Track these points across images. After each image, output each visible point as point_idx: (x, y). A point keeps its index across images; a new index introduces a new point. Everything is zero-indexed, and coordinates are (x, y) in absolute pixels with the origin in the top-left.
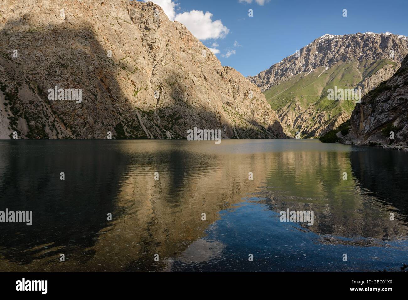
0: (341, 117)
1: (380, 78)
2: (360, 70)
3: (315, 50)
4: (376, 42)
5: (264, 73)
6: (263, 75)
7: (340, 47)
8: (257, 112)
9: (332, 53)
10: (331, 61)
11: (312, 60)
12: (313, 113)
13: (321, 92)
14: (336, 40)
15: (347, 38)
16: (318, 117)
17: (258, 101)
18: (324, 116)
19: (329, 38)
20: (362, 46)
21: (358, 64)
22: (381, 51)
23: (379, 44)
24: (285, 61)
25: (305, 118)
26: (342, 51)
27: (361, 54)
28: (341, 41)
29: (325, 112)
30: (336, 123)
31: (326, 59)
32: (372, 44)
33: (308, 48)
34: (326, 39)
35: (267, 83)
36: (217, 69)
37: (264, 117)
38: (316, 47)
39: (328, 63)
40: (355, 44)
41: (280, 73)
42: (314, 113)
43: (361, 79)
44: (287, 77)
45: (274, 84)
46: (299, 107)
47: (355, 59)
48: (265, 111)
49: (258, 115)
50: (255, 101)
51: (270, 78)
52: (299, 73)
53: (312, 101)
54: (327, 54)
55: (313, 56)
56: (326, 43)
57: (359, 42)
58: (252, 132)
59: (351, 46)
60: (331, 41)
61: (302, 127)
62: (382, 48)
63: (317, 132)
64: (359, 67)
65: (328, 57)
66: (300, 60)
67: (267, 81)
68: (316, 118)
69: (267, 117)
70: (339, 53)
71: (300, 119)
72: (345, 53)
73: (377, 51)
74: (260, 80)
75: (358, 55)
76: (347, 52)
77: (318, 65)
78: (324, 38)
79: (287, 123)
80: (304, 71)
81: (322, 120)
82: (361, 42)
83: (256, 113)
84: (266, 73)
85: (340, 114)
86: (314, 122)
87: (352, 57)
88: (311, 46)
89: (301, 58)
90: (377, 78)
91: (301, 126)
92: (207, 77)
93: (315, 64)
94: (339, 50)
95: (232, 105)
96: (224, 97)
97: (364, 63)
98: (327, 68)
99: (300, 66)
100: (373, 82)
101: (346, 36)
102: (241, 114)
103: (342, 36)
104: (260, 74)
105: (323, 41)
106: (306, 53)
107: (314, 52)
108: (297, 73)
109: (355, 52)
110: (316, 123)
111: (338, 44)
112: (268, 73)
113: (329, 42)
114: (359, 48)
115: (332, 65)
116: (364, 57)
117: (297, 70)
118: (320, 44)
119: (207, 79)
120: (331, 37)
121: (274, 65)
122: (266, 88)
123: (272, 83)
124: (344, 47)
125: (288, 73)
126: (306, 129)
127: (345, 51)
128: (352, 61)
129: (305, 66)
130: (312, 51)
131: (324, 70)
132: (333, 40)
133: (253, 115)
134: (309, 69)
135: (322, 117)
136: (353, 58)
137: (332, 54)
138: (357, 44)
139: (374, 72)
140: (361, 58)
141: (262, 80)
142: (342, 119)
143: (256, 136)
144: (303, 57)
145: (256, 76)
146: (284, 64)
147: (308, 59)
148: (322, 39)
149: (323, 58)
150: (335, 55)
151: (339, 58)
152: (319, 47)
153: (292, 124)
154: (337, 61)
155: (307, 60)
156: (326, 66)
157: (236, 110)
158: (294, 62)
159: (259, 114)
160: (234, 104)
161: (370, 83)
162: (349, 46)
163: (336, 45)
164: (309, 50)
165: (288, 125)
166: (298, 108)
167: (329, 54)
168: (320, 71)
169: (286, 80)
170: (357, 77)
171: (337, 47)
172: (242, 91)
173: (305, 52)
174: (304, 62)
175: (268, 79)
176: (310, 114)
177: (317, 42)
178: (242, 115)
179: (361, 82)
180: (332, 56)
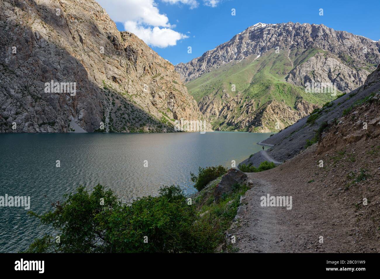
0: (271, 106)
1: (312, 66)
2: (291, 58)
3: (247, 38)
4: (307, 32)
5: (197, 60)
6: (195, 62)
7: (272, 36)
8: (160, 93)
9: (264, 41)
10: (263, 49)
11: (244, 49)
12: (240, 101)
13: (251, 79)
14: (268, 28)
15: (279, 27)
16: (246, 105)
17: (163, 79)
18: (253, 104)
19: (261, 26)
20: (293, 35)
21: (289, 52)
22: (312, 40)
23: (310, 33)
24: (217, 49)
25: (232, 107)
26: (274, 39)
27: (292, 43)
28: (272, 30)
29: (253, 100)
30: (265, 112)
31: (258, 47)
32: (303, 33)
33: (240, 35)
34: (258, 27)
35: (198, 71)
36: (108, 32)
37: (168, 101)
38: (248, 35)
39: (260, 51)
40: (286, 33)
41: (212, 60)
42: (242, 101)
43: (293, 67)
44: (218, 65)
45: (205, 71)
46: (226, 94)
47: (286, 47)
48: (171, 93)
49: (160, 97)
50: (158, 79)
51: (202, 65)
52: (231, 61)
53: (241, 88)
54: (259, 42)
55: (246, 44)
56: (258, 31)
57: (290, 31)
58: (137, 121)
59: (283, 35)
60: (263, 29)
61: (227, 118)
62: (313, 38)
63: (243, 123)
64: (290, 55)
65: (260, 45)
66: (233, 48)
67: (199, 68)
68: (243, 107)
69: (172, 100)
70: (271, 41)
71: (226, 108)
72: (277, 41)
73: (308, 40)
74: (192, 68)
75: (289, 43)
76: (279, 41)
77: (250, 53)
78: (257, 26)
79: (212, 112)
80: (236, 59)
81: (250, 109)
82: (292, 31)
83: (158, 94)
84: (198, 61)
85: (270, 102)
86: (240, 111)
87: (283, 45)
88: (244, 34)
89: (234, 46)
90: (309, 66)
91: (227, 116)
92: (83, 38)
93: (247, 52)
94: (270, 39)
95: (120, 82)
96: (110, 70)
97: (295, 51)
98: (259, 56)
99: (232, 54)
100: (304, 70)
101: (278, 25)
102: (130, 94)
103: (274, 25)
104: (192, 61)
105: (256, 29)
106: (239, 41)
107: (247, 40)
108: (229, 61)
109: (286, 40)
110: (243, 112)
111: (270, 32)
112: (201, 60)
113: (262, 30)
114: (291, 36)
115: (263, 53)
116: (295, 45)
117: (229, 57)
118: (252, 32)
119: (83, 41)
120: (263, 25)
121: (207, 52)
122: (197, 76)
123: (204, 70)
124: (276, 36)
125: (220, 61)
126: (231, 120)
127: (277, 39)
128: (283, 49)
129: (237, 54)
130: (244, 39)
131: (255, 58)
132: (265, 28)
133: (154, 97)
134: (241, 57)
135: (250, 106)
136: (284, 47)
137: (264, 43)
138: (288, 32)
139: (306, 60)
140: (293, 46)
141: (194, 67)
142: (272, 108)
143: (141, 128)
144: (235, 45)
145: (188, 63)
146: (217, 51)
147: (241, 46)
148: (255, 27)
149: (256, 46)
150: (266, 44)
151: (270, 46)
152: (251, 36)
153: (218, 113)
154: (269, 49)
155: (239, 47)
156: (258, 54)
157: (125, 89)
158: (227, 49)
159: (162, 96)
160: (124, 80)
161: (301, 71)
162: (280, 35)
163: (269, 34)
164: (241, 38)
165: (212, 114)
166: (226, 96)
167: (261, 42)
168: (252, 59)
169: (217, 68)
170: (288, 65)
171: (269, 36)
172: (141, 65)
173: (237, 40)
174: (236, 50)
175: (200, 66)
176: (237, 103)
177: (250, 30)
178: (132, 95)
179: (293, 70)
180: (264, 44)
